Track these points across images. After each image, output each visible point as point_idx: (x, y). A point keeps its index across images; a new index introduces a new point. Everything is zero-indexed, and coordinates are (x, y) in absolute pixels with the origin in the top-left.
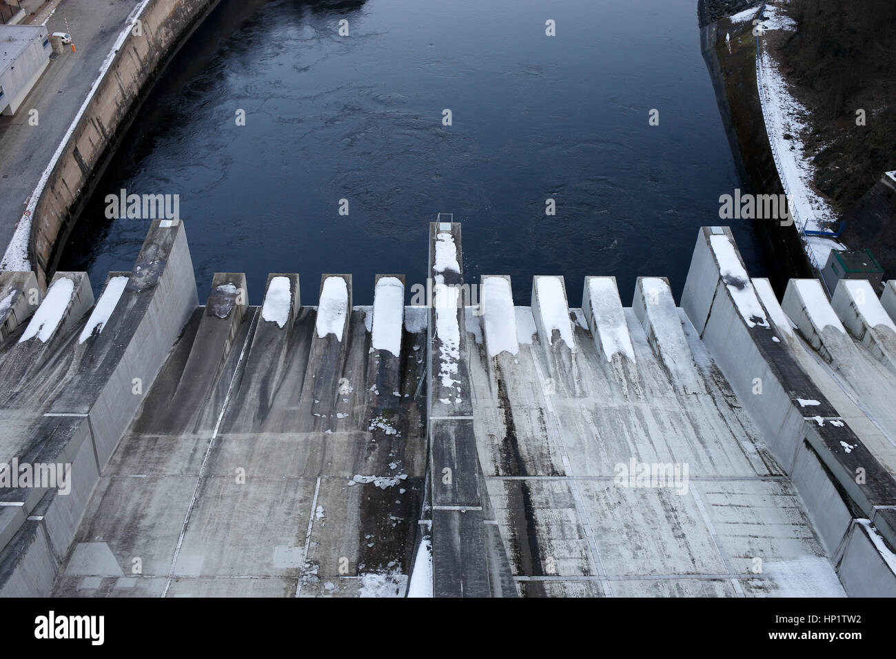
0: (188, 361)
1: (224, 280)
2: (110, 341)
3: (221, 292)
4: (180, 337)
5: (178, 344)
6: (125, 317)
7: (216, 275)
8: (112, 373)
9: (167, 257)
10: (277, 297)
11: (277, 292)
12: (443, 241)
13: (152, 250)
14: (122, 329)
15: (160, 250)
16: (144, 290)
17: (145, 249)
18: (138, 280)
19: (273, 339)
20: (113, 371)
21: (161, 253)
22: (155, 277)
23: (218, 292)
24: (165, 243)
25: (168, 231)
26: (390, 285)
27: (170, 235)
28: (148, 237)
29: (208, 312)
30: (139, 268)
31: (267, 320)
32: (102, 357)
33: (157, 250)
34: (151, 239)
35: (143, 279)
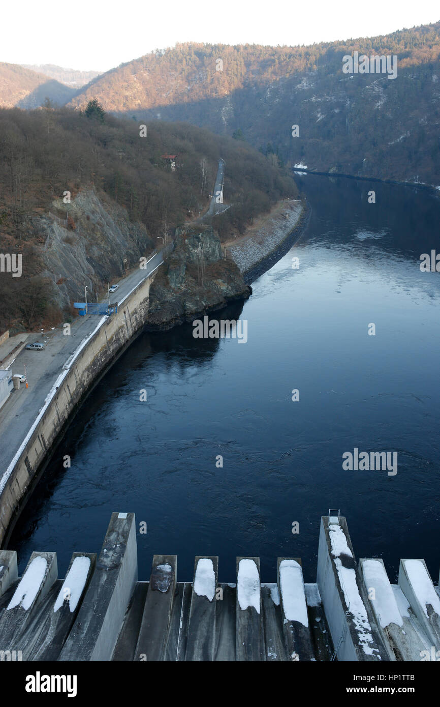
0: (141, 628)
1: (162, 561)
2: (91, 610)
3: (161, 571)
4: (129, 608)
5: (129, 614)
6: (99, 590)
7: (155, 557)
8: (97, 638)
9: (126, 541)
10: (204, 576)
11: (203, 571)
12: (334, 531)
13: (113, 536)
14: (99, 601)
15: (120, 536)
16: (111, 568)
17: (109, 536)
18: (105, 560)
19: (205, 611)
20: (97, 636)
21: (121, 539)
22: (119, 558)
23: (158, 570)
24: (123, 531)
25: (125, 522)
26: (291, 567)
27: (127, 525)
28: (110, 526)
29: (152, 587)
30: (105, 550)
31: (199, 594)
32: (87, 625)
33: (118, 536)
34: (112, 528)
35: (109, 559)
